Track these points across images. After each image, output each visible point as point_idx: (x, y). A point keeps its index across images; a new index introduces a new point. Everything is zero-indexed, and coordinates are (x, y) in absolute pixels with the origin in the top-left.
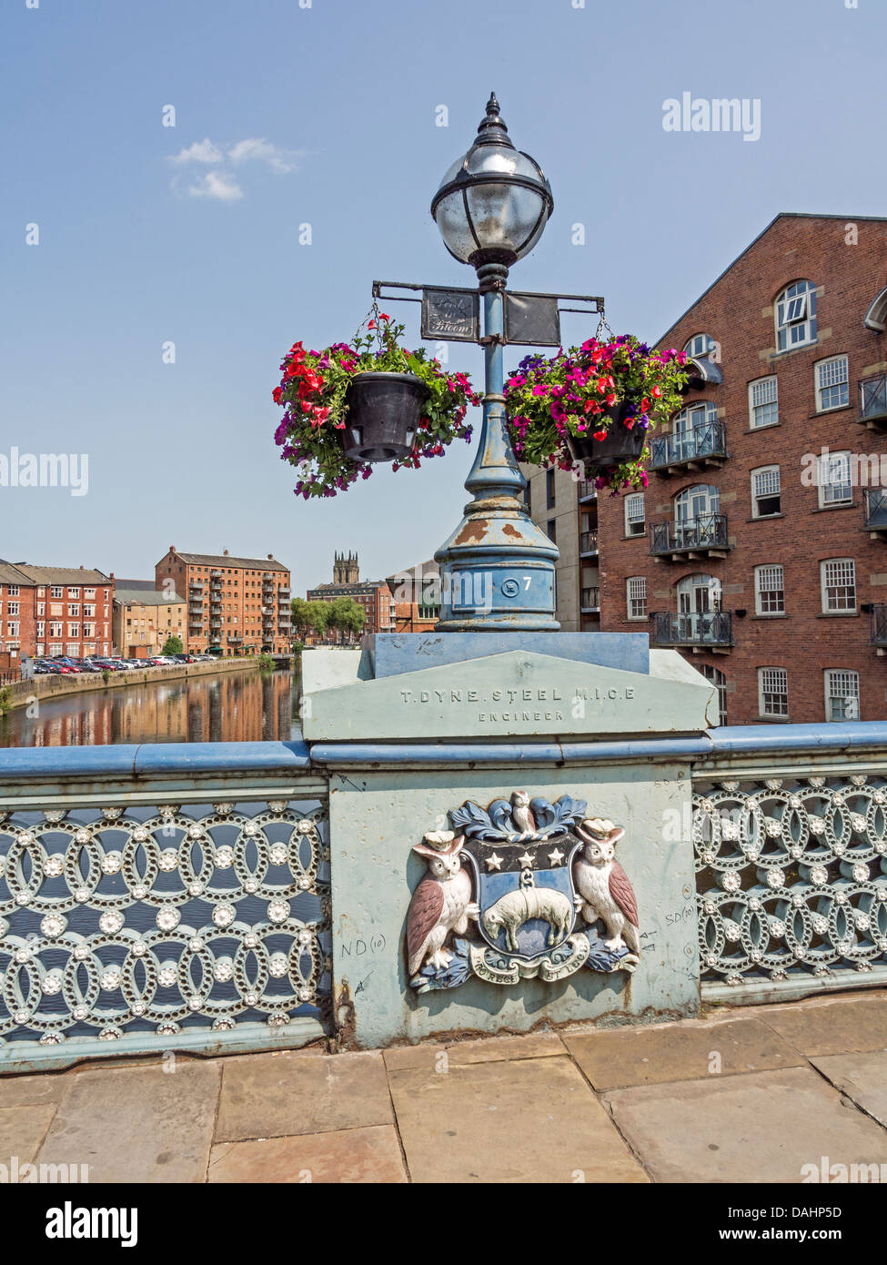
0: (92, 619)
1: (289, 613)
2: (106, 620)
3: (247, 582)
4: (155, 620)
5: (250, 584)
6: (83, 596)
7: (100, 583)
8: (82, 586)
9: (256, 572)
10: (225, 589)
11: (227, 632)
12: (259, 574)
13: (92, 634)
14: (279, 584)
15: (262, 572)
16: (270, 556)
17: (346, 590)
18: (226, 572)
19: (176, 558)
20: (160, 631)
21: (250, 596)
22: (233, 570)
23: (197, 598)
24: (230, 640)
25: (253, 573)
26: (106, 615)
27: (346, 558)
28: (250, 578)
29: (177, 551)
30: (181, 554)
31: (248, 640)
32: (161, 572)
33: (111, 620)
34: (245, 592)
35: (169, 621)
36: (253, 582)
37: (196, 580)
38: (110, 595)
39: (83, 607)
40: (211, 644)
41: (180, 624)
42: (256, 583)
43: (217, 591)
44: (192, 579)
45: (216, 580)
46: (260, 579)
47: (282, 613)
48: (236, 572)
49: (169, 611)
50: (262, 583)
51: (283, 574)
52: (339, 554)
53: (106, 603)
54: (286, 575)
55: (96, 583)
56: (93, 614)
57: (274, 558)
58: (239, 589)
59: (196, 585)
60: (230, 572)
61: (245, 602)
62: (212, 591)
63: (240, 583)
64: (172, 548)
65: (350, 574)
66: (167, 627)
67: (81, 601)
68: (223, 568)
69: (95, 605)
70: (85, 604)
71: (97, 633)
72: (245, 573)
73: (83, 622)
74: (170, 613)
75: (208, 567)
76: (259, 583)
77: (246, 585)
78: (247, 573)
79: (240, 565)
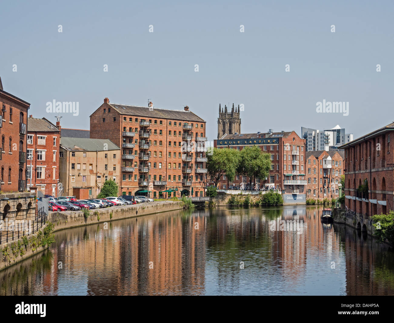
0: (43, 163)
1: (205, 160)
2: (55, 164)
3: (170, 131)
4: (94, 165)
5: (172, 133)
6: (36, 142)
7: (49, 130)
8: (36, 133)
9: (178, 122)
10: (152, 138)
11: (152, 177)
12: (180, 124)
13: (43, 177)
14: (197, 133)
15: (183, 123)
16: (186, 108)
17: (251, 140)
18: (153, 122)
19: (110, 109)
20: (99, 175)
21: (172, 144)
22: (159, 120)
23: (129, 145)
24: (156, 184)
25: (175, 124)
26: (54, 160)
28: (172, 128)
29: (110, 103)
30: (114, 105)
31: (170, 184)
32: (96, 121)
33: (58, 165)
34: (168, 140)
35: (106, 165)
36: (175, 132)
37: (128, 129)
38: (58, 141)
39: (36, 152)
40: (140, 187)
41: (115, 169)
42: (177, 132)
43: (146, 139)
44: (125, 128)
45: (144, 129)
46: (181, 129)
47: (199, 160)
48: (161, 122)
49: (106, 157)
50: (182, 132)
51: (200, 124)
53: (55, 148)
54: (202, 125)
55: (46, 131)
56: (44, 159)
57: (190, 110)
58: (163, 138)
59: (129, 134)
60: (156, 122)
61: (168, 150)
62: (141, 139)
63: (164, 132)
64: (106, 100)
65: (233, 126)
66: (105, 172)
67: (34, 146)
68: (150, 119)
69: (46, 150)
70: (37, 150)
71: (47, 175)
72: (168, 123)
73: (36, 166)
74: (106, 159)
75: (138, 118)
76: (180, 132)
77: (169, 134)
78: (170, 124)
79: (163, 115)
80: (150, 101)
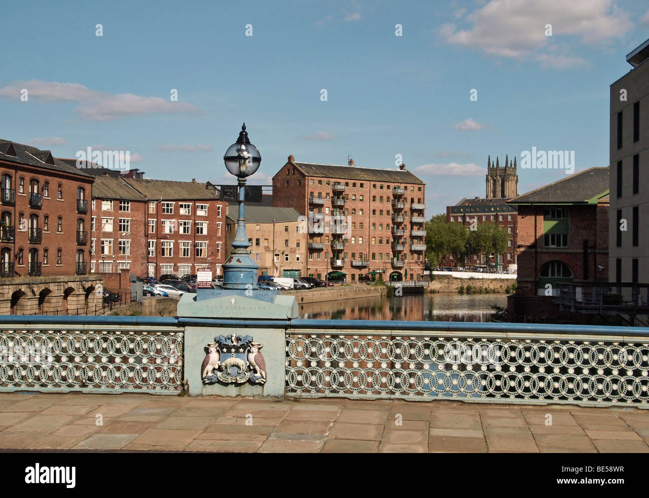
0: (204, 238)
1: (422, 233)
2: (219, 239)
3: (374, 197)
4: (271, 240)
5: (378, 198)
6: (195, 212)
7: (212, 197)
8: (195, 200)
9: (385, 185)
10: (349, 205)
11: (350, 255)
12: (388, 187)
13: (204, 255)
14: (412, 200)
15: (392, 185)
16: (402, 166)
17: (493, 206)
18: (351, 185)
19: (295, 168)
20: (277, 253)
21: (378, 213)
22: (358, 183)
24: (354, 264)
25: (382, 186)
26: (219, 234)
27: (502, 165)
28: (377, 192)
29: (296, 161)
30: (300, 165)
31: (376, 265)
32: (279, 185)
33: (224, 241)
34: (372, 208)
35: (287, 241)
36: (381, 197)
37: (316, 194)
38: (224, 211)
39: (195, 224)
40: (333, 268)
41: (298, 245)
42: (385, 198)
43: (341, 207)
44: (312, 193)
45: (338, 194)
46: (390, 193)
47: (416, 233)
48: (362, 185)
49: (286, 230)
50: (392, 198)
51: (416, 187)
52: (493, 160)
53: (220, 220)
54: (420, 189)
55: (208, 197)
56: (205, 232)
57: (407, 169)
58: (365, 205)
59: (317, 201)
60: (355, 184)
61: (372, 220)
62: (335, 207)
63: (366, 198)
64: (290, 158)
65: (507, 184)
66: (285, 248)
67: (193, 217)
68: (347, 181)
69: (208, 222)
70: (197, 222)
71: (210, 253)
72: (372, 186)
73: (195, 241)
74: (287, 233)
75: (330, 179)
76: (388, 198)
77: (374, 201)
78: (374, 186)
79: (366, 176)
80: (350, 158)
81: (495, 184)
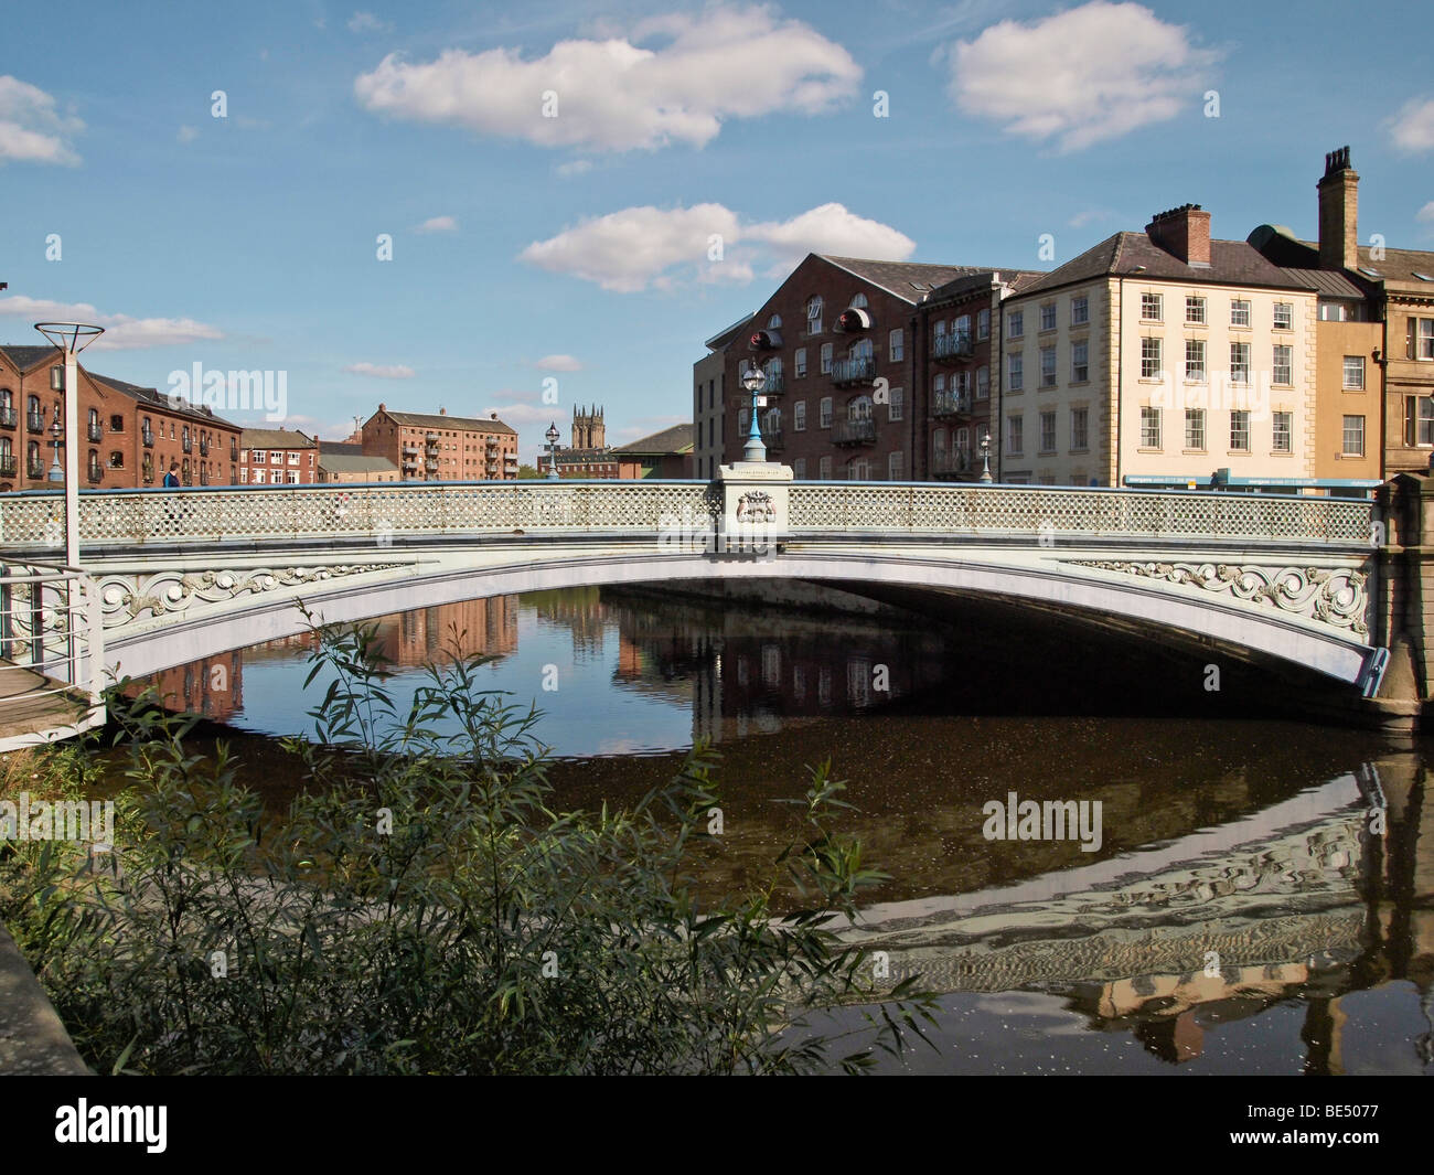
3: (467, 447)
6: (286, 462)
7: (303, 446)
8: (286, 449)
9: (479, 434)
10: (442, 455)
12: (481, 437)
14: (505, 450)
15: (485, 435)
16: (494, 416)
18: (444, 435)
19: (386, 417)
21: (471, 462)
22: (451, 432)
23: (410, 465)
25: (475, 436)
27: (589, 413)
28: (470, 441)
29: (387, 410)
30: (392, 414)
32: (369, 434)
34: (465, 458)
36: (475, 447)
37: (409, 444)
38: (315, 460)
39: (287, 473)
42: (478, 447)
43: (434, 457)
44: (405, 443)
45: (431, 443)
46: (483, 442)
48: (455, 435)
50: (485, 448)
51: (509, 436)
52: (580, 408)
53: (312, 469)
54: (512, 439)
55: (299, 446)
57: (498, 418)
58: (458, 454)
59: (410, 450)
60: (448, 434)
61: (465, 470)
62: (428, 456)
63: (459, 448)
64: (381, 407)
65: (593, 433)
67: (284, 467)
68: (440, 430)
69: (300, 471)
70: (288, 471)
72: (465, 436)
75: (423, 429)
76: (481, 447)
77: (467, 450)
78: (467, 435)
79: (459, 426)
80: (442, 407)
81: (581, 434)
